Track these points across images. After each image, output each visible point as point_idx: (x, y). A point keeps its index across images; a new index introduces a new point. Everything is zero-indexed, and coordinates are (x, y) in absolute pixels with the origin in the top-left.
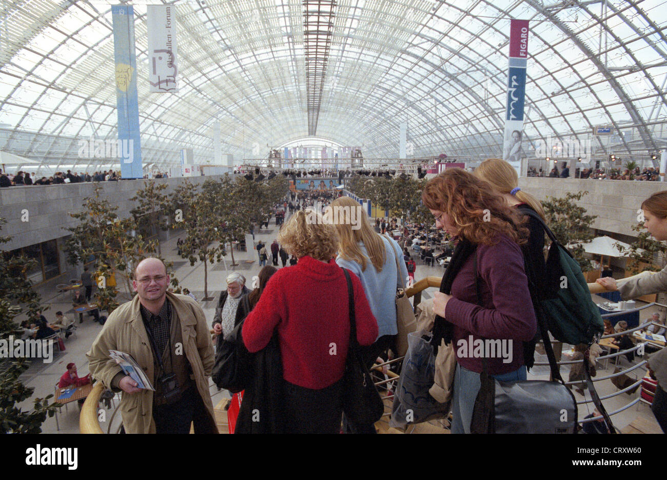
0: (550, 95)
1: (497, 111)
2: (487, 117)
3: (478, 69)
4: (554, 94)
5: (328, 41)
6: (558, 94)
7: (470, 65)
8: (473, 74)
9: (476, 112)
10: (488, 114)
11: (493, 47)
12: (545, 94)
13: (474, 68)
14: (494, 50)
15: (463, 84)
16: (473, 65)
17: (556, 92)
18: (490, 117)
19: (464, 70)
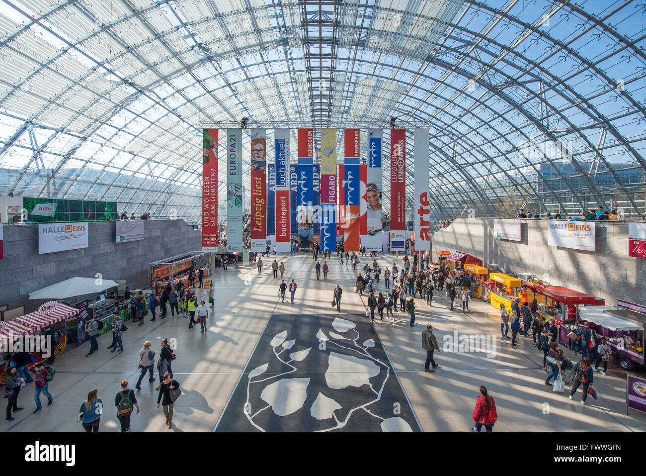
0: (504, 153)
1: (463, 166)
2: (456, 170)
3: (445, 134)
4: (508, 152)
5: (329, 116)
6: (511, 151)
7: (438, 131)
8: (442, 138)
9: (447, 167)
10: (456, 169)
11: (454, 117)
12: (500, 151)
13: (441, 134)
14: (455, 119)
15: (435, 146)
16: (441, 131)
17: (509, 149)
18: (458, 171)
19: (434, 135)
